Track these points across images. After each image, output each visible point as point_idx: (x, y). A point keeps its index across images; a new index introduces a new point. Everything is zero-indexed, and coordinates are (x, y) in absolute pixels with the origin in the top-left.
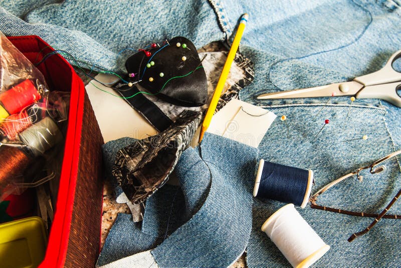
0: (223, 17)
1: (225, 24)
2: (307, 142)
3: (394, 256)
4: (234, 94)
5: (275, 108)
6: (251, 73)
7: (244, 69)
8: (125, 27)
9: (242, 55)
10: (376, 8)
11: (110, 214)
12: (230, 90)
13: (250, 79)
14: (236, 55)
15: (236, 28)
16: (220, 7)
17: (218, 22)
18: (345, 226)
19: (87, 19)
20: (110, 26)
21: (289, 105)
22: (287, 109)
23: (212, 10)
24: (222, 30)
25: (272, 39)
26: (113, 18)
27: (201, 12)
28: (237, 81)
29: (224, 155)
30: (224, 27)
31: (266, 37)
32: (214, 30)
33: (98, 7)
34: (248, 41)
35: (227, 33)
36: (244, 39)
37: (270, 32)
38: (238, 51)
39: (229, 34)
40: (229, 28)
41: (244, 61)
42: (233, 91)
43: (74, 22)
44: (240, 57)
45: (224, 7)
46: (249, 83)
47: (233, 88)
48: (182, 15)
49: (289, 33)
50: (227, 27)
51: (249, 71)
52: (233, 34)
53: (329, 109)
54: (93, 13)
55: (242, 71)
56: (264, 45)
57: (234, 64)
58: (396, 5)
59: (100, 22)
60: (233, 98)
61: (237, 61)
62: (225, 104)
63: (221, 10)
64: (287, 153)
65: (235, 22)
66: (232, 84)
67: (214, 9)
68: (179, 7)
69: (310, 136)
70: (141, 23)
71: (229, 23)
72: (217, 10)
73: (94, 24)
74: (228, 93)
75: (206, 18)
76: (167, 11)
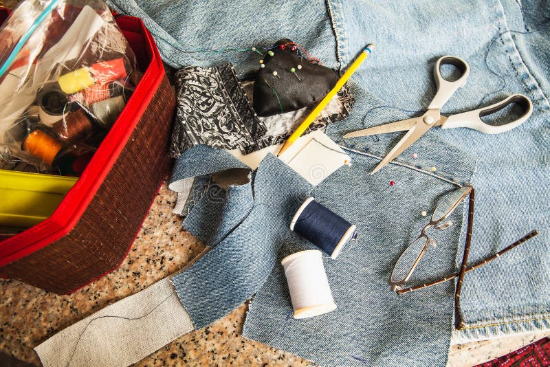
0: (342, 47)
1: (343, 54)
2: (371, 196)
3: (402, 341)
4: (322, 126)
5: (355, 153)
6: (348, 109)
7: (343, 103)
8: (246, 33)
9: (348, 90)
10: (514, 82)
11: (162, 198)
12: (320, 121)
13: (344, 115)
14: (342, 88)
15: (353, 61)
16: (342, 36)
17: (337, 51)
18: (369, 292)
19: (213, 19)
20: (233, 30)
21: (370, 155)
22: (365, 158)
23: (333, 37)
24: (337, 59)
25: (387, 82)
26: (238, 23)
27: (322, 36)
28: (331, 115)
29: (277, 182)
30: (340, 57)
31: (382, 78)
32: (329, 57)
33: (226, 9)
34: (361, 77)
35: (342, 63)
36: (357, 74)
37: (389, 74)
38: (345, 84)
39: (344, 66)
40: (345, 59)
41: (347, 96)
42: (322, 123)
43: (201, 20)
44: (345, 91)
45: (346, 37)
46: (342, 118)
47: (324, 120)
48: (304, 35)
49: (408, 81)
50: (344, 58)
51: (347, 107)
52: (347, 67)
53: (408, 171)
54: (220, 14)
55: (341, 105)
56: (376, 84)
57: (336, 96)
58: (537, 86)
59: (224, 24)
60: (319, 129)
61: (341, 94)
62: (309, 132)
63: (343, 40)
64: (346, 199)
65: (353, 55)
66: (325, 116)
67: (336, 37)
68: (303, 27)
69: (376, 191)
70: (262, 34)
71: (347, 55)
72: (338, 38)
73: (219, 24)
74: (317, 123)
75: (325, 43)
76: (291, 27)
